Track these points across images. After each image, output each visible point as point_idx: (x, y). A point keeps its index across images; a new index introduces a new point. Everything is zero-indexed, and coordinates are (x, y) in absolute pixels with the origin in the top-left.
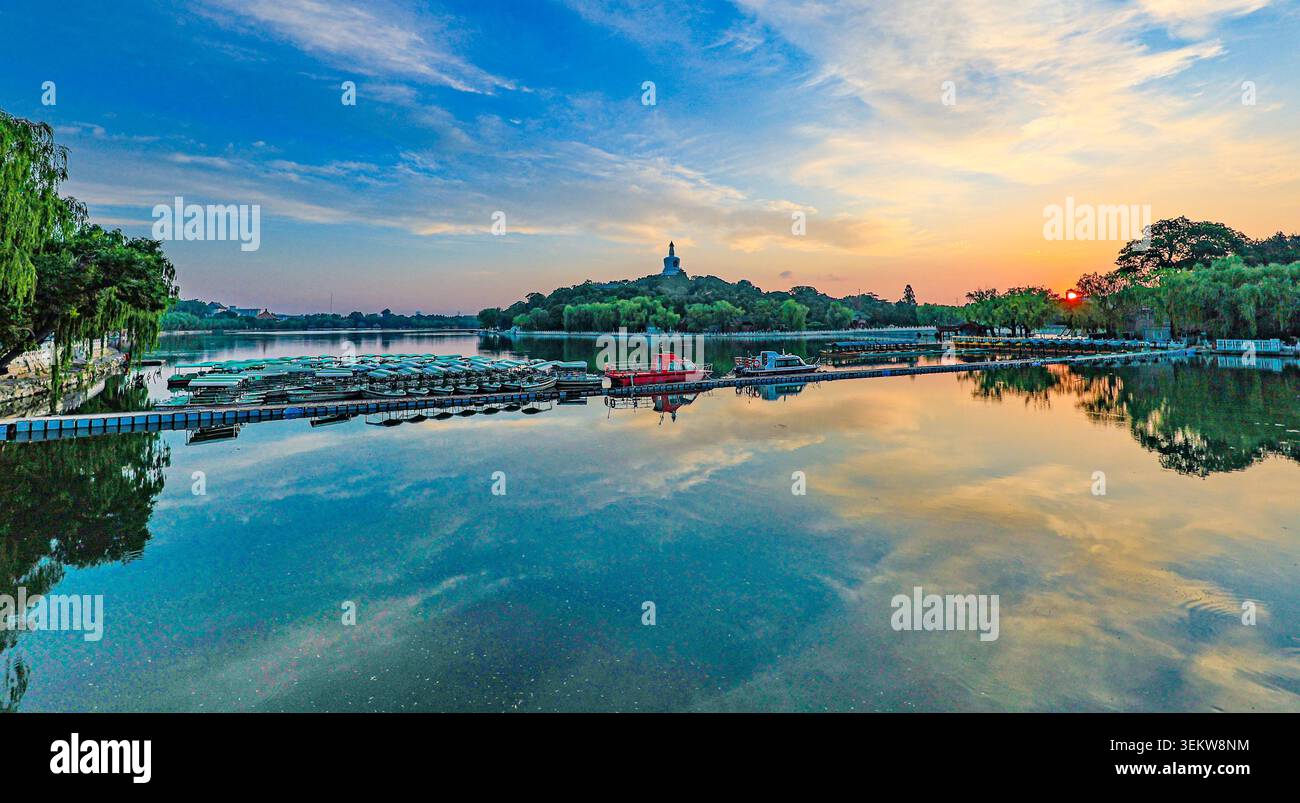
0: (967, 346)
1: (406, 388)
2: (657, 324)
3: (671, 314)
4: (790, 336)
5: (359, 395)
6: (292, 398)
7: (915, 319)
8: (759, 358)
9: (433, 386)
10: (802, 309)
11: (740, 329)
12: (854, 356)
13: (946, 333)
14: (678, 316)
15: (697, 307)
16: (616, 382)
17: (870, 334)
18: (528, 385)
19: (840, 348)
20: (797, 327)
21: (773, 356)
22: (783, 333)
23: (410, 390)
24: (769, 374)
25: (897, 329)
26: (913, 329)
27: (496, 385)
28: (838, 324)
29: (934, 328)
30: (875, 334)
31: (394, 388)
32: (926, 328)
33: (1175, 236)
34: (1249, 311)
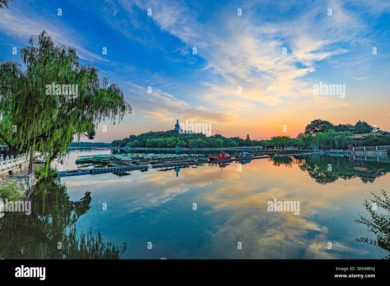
2: (180, 146)
3: (184, 142)
4: (218, 149)
7: (250, 144)
10: (222, 141)
11: (204, 147)
14: (186, 143)
15: (192, 140)
20: (220, 147)
22: (216, 148)
25: (246, 147)
26: (250, 147)
28: (231, 146)
33: (317, 124)
34: (337, 143)
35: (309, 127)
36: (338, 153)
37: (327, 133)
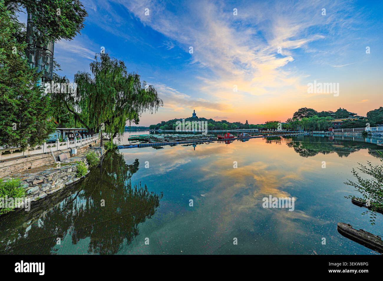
4: (224, 131)
7: (248, 127)
11: (214, 130)
20: (225, 129)
25: (245, 129)
28: (233, 129)
33: (304, 111)
34: (319, 126)
35: (296, 114)
36: (320, 134)
37: (311, 118)
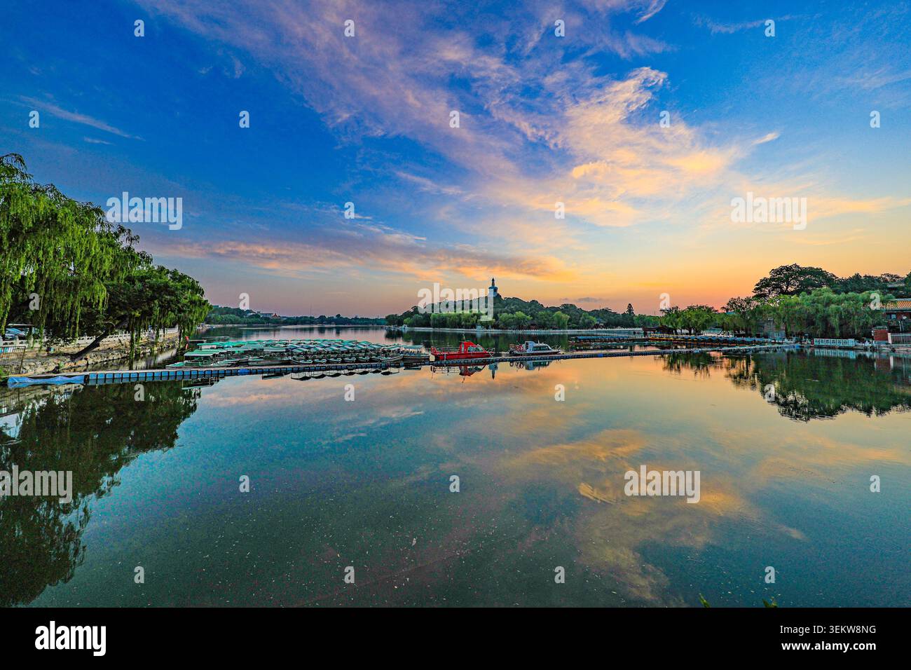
0: (660, 340)
1: (313, 359)
5: (288, 363)
6: (250, 363)
7: (633, 323)
8: (524, 345)
9: (330, 358)
10: (566, 317)
12: (588, 345)
13: (648, 332)
15: (504, 315)
16: (437, 358)
17: (606, 332)
18: (385, 358)
19: (580, 340)
20: (562, 327)
21: (532, 344)
22: (554, 330)
23: (315, 360)
24: (529, 355)
25: (623, 329)
26: (631, 329)
27: (367, 358)
29: (641, 329)
30: (609, 332)
31: (307, 358)
32: (638, 329)
33: (790, 275)
34: (835, 322)
35: (764, 283)
36: (840, 348)
37: (807, 296)
